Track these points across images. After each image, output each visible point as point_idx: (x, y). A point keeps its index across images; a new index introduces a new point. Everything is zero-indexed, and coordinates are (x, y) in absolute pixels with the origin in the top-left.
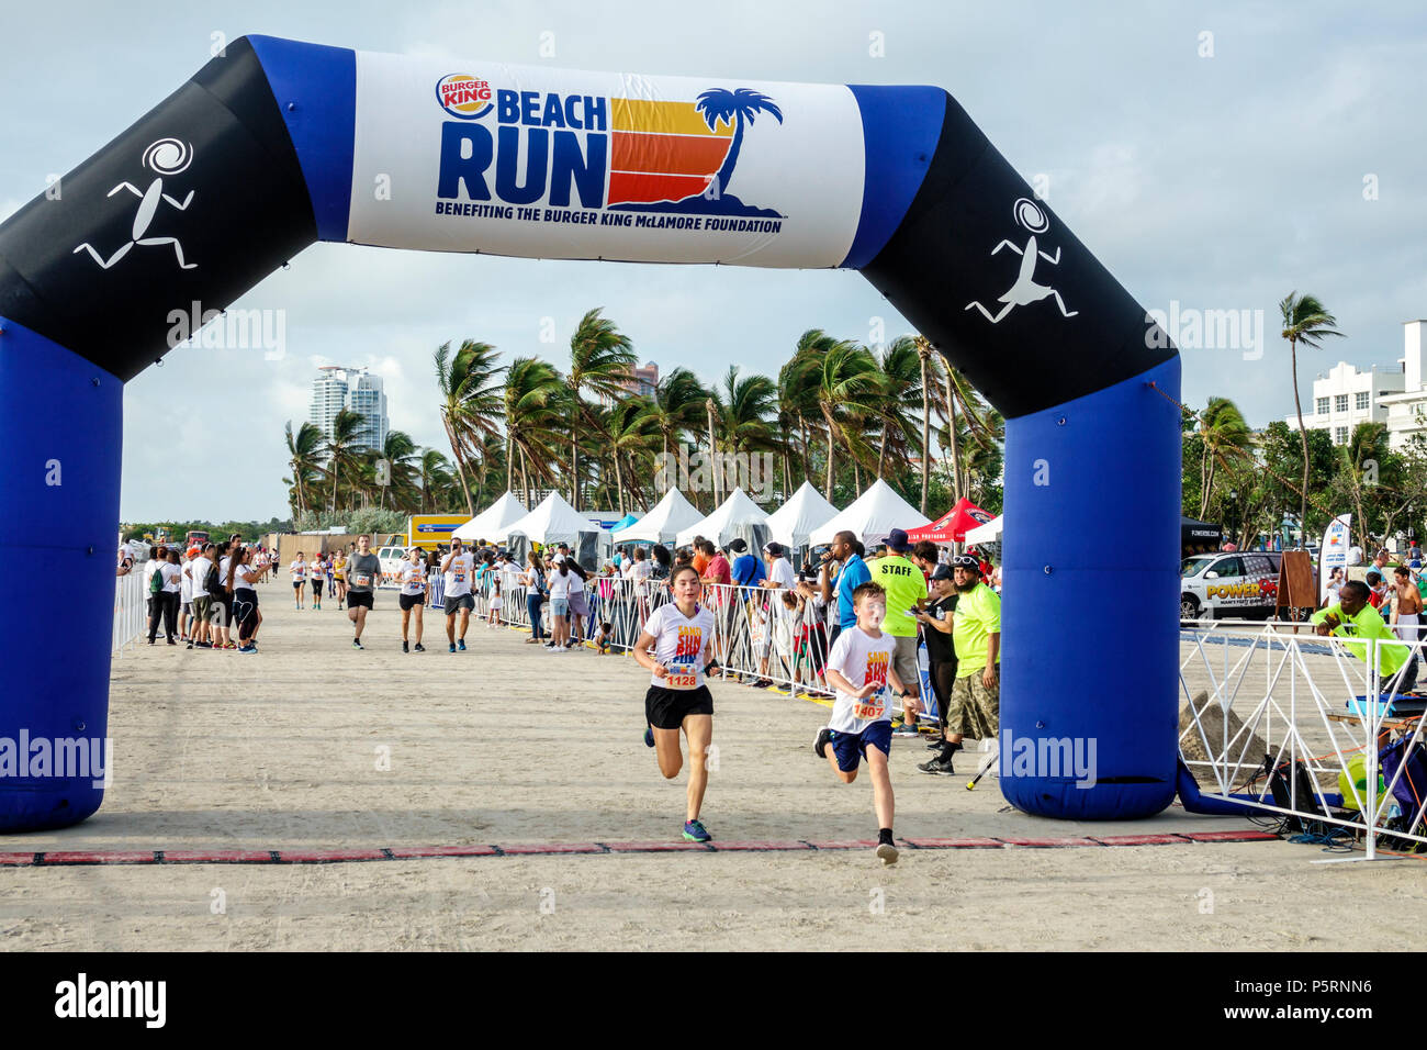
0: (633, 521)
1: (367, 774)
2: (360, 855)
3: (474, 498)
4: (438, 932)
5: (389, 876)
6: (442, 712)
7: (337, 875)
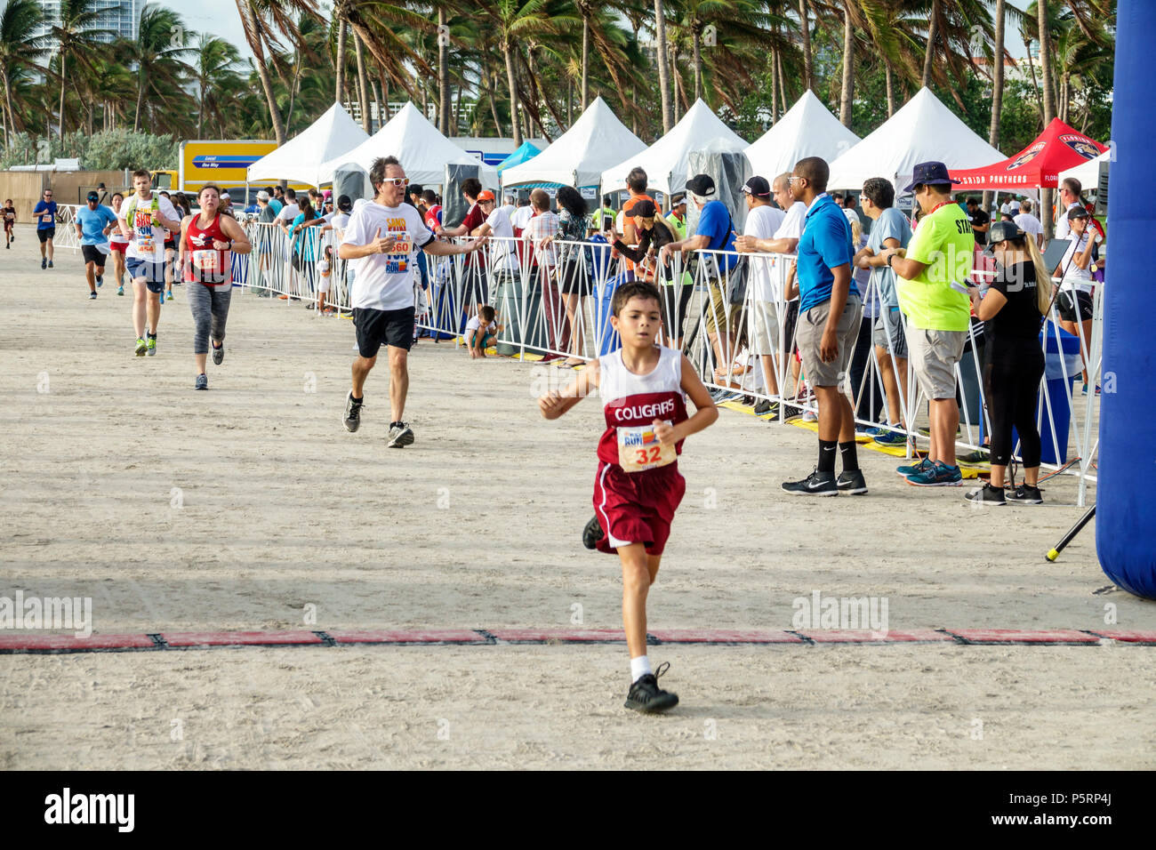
0: (535, 152)
1: (122, 526)
2: (116, 642)
3: (283, 114)
4: (237, 753)
5: (163, 672)
6: (237, 439)
7: (81, 671)
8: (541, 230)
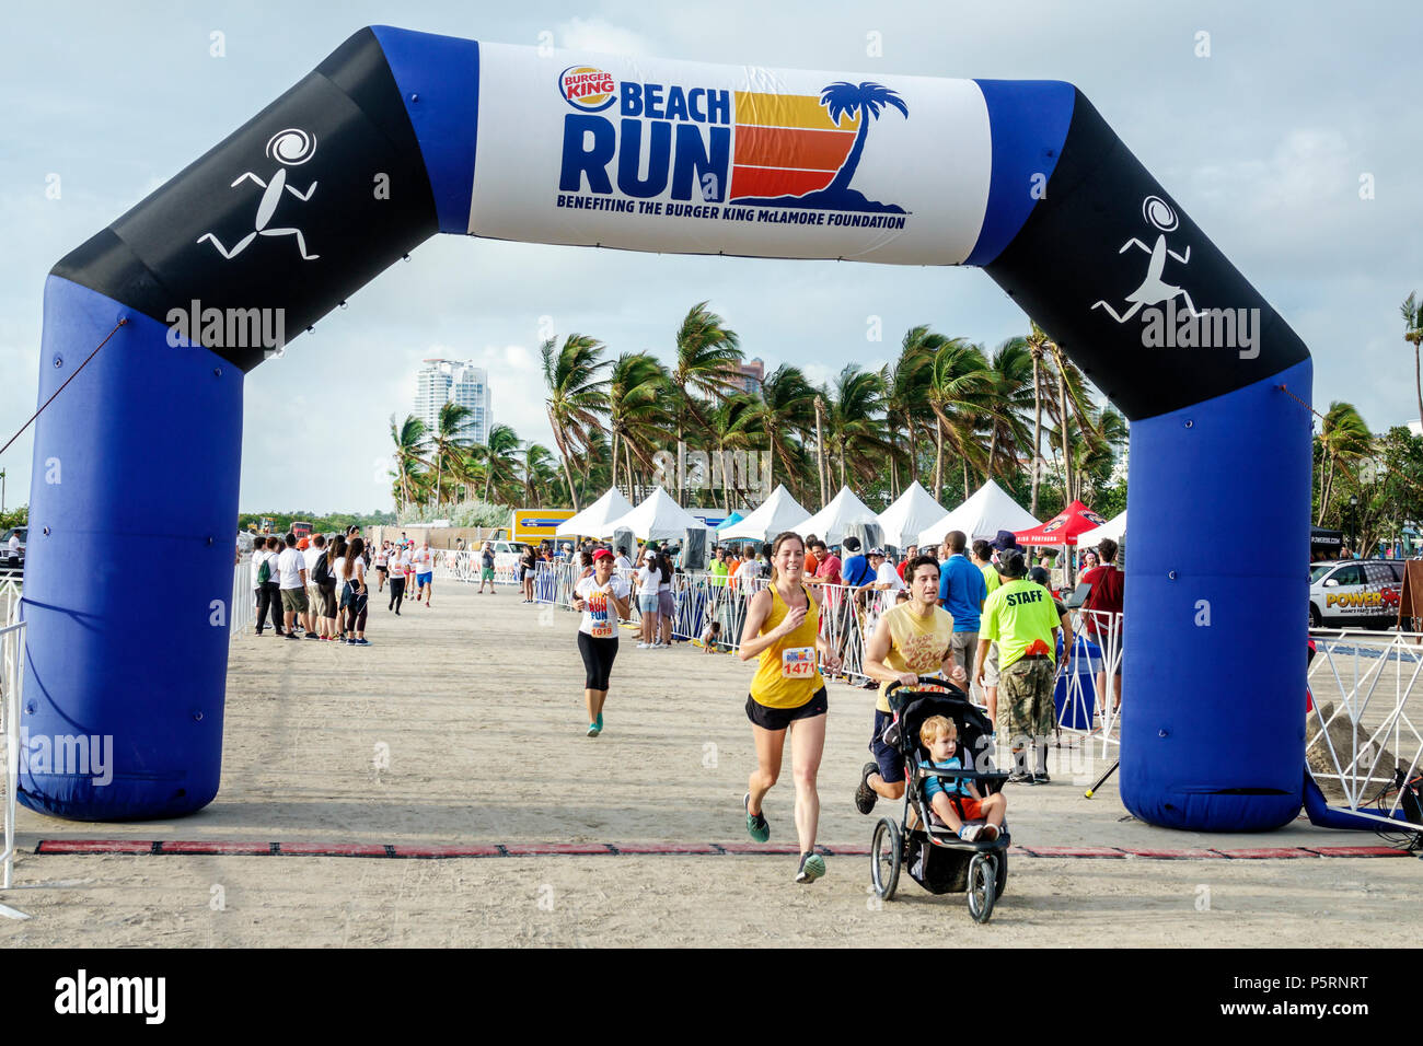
0: (740, 519)
1: (478, 769)
2: (475, 851)
3: (579, 490)
4: (556, 931)
5: (505, 872)
6: (552, 708)
7: (452, 871)
8: (747, 571)
